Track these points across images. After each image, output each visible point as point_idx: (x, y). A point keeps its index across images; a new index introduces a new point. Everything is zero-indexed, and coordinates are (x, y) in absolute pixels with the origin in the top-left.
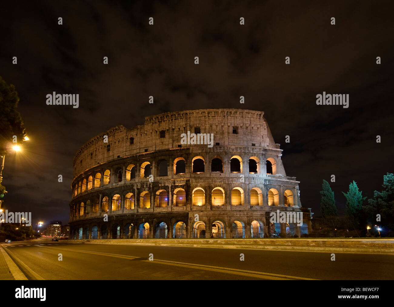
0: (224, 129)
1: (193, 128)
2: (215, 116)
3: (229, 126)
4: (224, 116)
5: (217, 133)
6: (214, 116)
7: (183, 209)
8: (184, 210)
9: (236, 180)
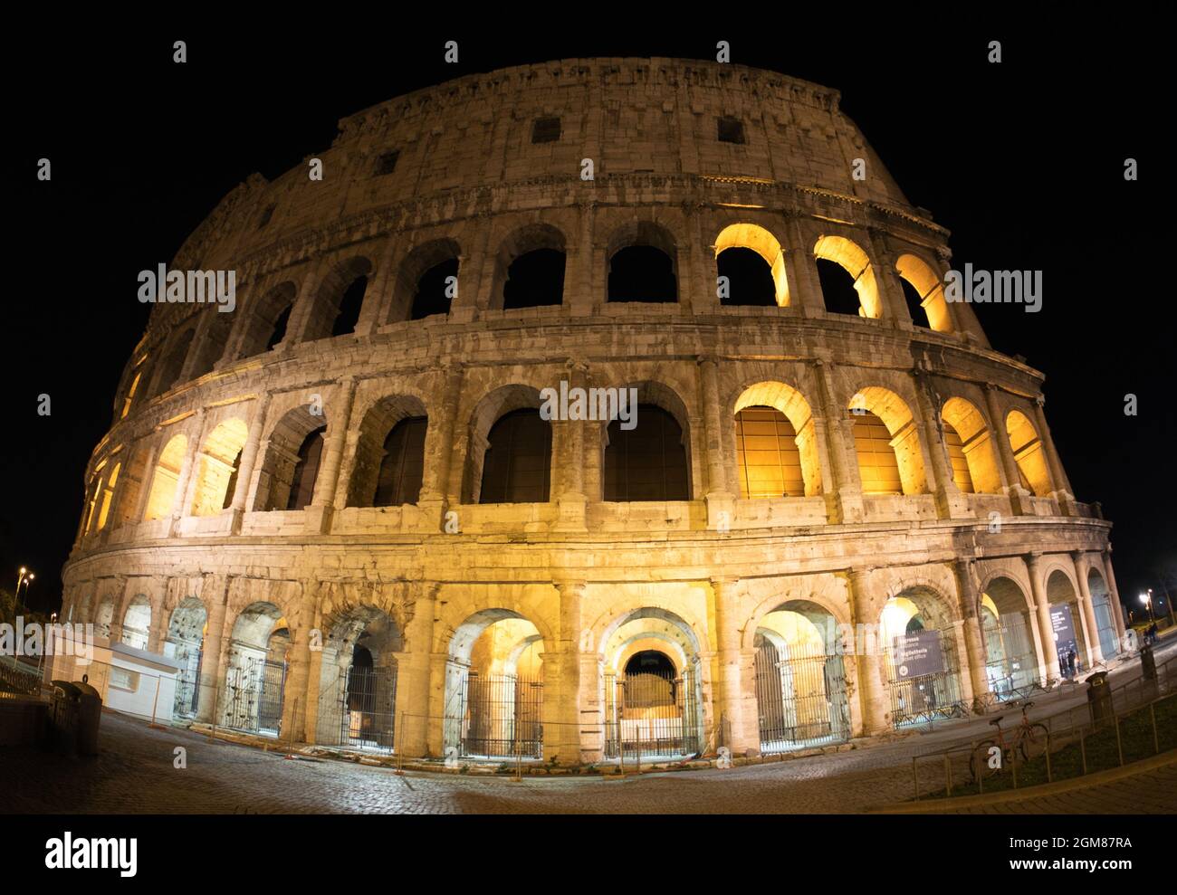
0: (673, 122)
1: (528, 123)
2: (633, 83)
3: (698, 115)
4: (676, 84)
5: (640, 134)
6: (629, 81)
7: (399, 526)
8: (404, 530)
9: (758, 339)
